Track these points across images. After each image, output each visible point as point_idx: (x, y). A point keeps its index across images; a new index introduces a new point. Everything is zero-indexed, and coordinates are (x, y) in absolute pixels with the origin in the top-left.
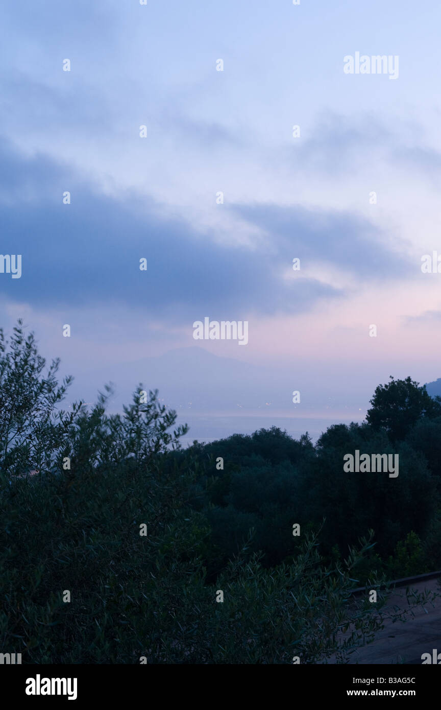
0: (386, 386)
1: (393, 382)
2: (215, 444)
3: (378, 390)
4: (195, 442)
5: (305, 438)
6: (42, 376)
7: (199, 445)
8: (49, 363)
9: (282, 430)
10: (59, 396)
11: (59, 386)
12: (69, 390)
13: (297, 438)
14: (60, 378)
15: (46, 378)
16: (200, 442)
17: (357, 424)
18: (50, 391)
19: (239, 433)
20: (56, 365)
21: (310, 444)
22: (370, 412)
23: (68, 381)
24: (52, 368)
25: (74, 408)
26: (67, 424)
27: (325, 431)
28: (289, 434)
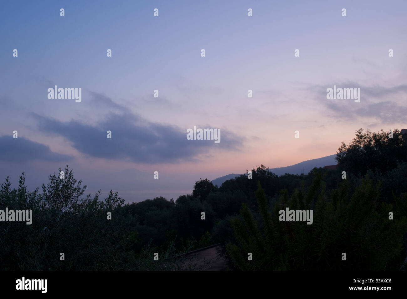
0: (199, 182)
1: (201, 181)
2: (140, 203)
3: (196, 183)
4: (133, 202)
5: (171, 200)
6: (75, 186)
7: (134, 203)
8: (77, 182)
9: (164, 198)
10: (81, 193)
11: (82, 189)
12: (85, 190)
13: (169, 200)
14: (82, 187)
15: (77, 187)
16: (135, 202)
17: (189, 195)
18: (78, 191)
19: (148, 199)
20: (80, 183)
21: (174, 202)
22: (194, 191)
23: (85, 187)
24: (79, 183)
25: (87, 197)
26: (84, 203)
27: (179, 197)
28: (166, 199)
